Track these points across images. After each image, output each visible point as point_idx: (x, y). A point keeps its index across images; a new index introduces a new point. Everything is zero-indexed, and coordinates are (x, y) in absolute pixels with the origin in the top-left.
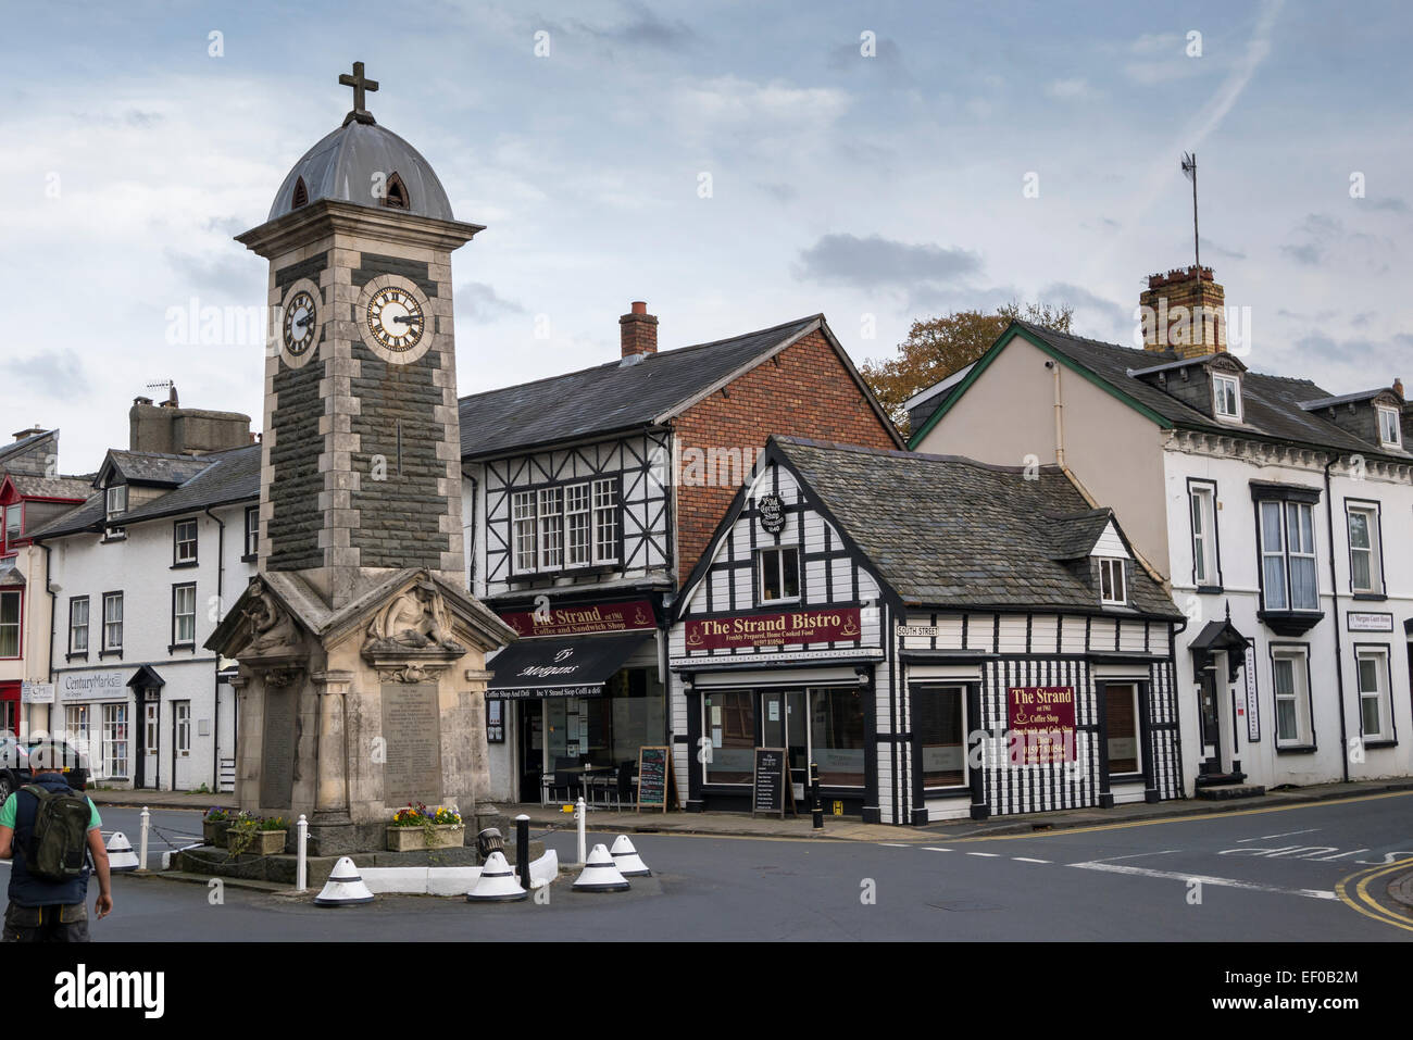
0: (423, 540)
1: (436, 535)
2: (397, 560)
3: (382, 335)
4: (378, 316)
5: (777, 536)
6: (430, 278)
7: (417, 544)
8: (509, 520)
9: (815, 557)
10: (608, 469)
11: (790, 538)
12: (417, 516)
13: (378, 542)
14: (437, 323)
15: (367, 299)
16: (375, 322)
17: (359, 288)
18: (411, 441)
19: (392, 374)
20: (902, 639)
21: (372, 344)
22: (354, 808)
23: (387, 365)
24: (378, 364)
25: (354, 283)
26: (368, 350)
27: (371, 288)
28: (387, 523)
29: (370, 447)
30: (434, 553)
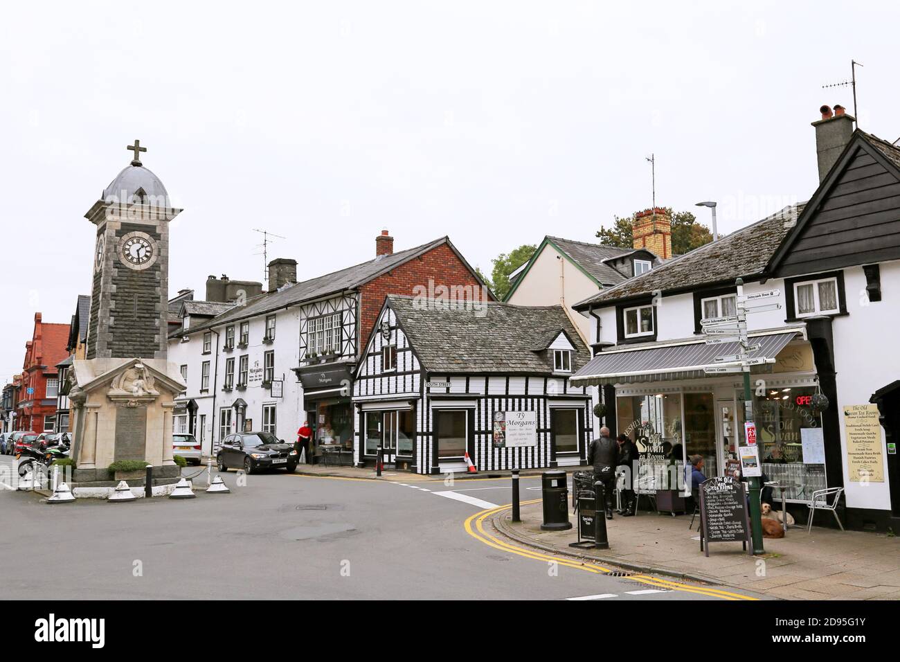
0: (145, 346)
1: (153, 344)
3: (130, 258)
4: (128, 250)
5: (388, 340)
6: (157, 232)
7: (143, 347)
8: (307, 333)
9: (401, 350)
10: (338, 310)
11: (392, 342)
12: (143, 335)
13: (121, 347)
14: (159, 251)
15: (123, 242)
16: (127, 252)
17: (120, 237)
18: (141, 303)
19: (134, 274)
20: (428, 389)
21: (124, 261)
23: (132, 271)
24: (127, 270)
25: (117, 236)
26: (122, 264)
27: (125, 238)
28: (126, 339)
29: (119, 306)
30: (151, 351)
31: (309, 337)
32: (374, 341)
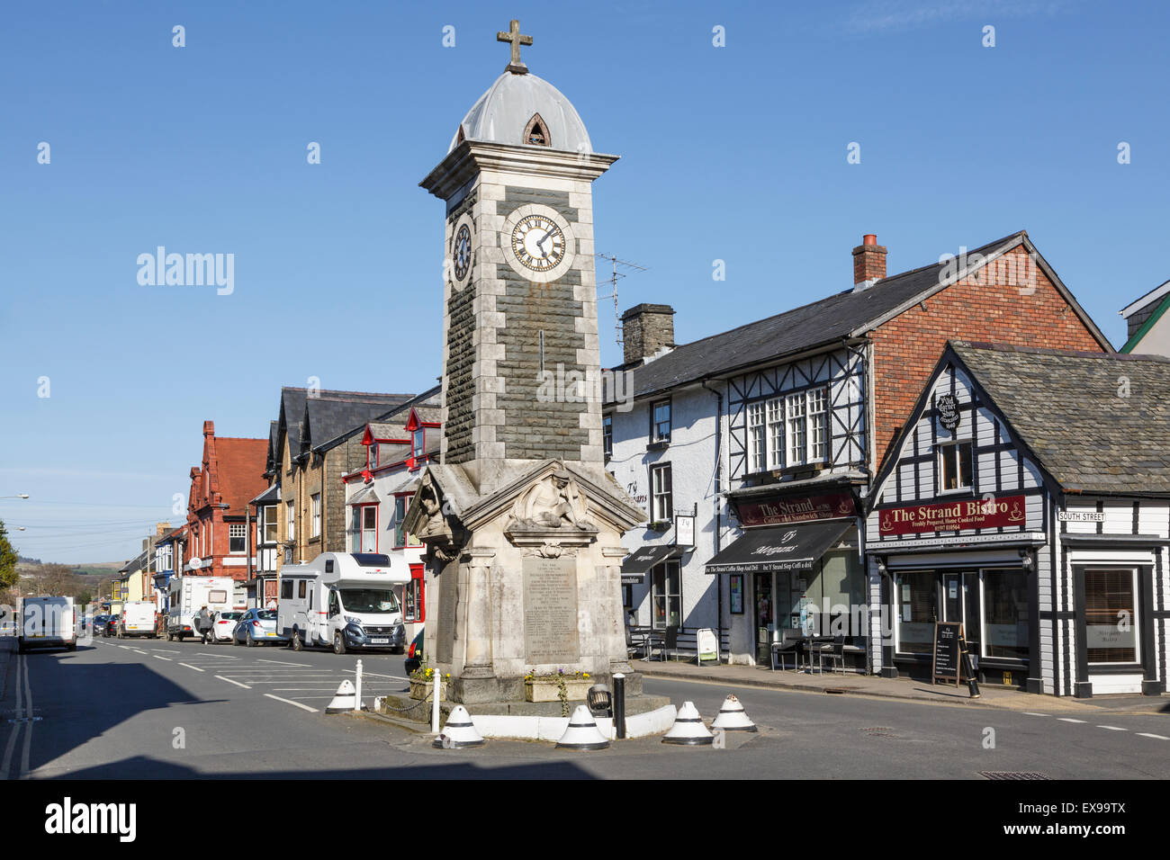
0: (564, 435)
1: (575, 431)
2: (539, 453)
3: (525, 258)
4: (522, 241)
5: (953, 431)
6: (571, 205)
7: (560, 438)
8: (745, 427)
9: (987, 450)
10: (819, 379)
11: (964, 432)
12: (557, 414)
13: (521, 437)
14: (577, 245)
15: (511, 227)
16: (519, 247)
17: (504, 217)
18: (553, 349)
19: (535, 291)
20: (1064, 525)
21: (516, 265)
22: (496, 663)
23: (531, 285)
24: (522, 283)
25: (499, 213)
26: (513, 271)
27: (515, 217)
28: (530, 421)
29: (514, 356)
30: (574, 446)
31: (750, 434)
32: (916, 434)
